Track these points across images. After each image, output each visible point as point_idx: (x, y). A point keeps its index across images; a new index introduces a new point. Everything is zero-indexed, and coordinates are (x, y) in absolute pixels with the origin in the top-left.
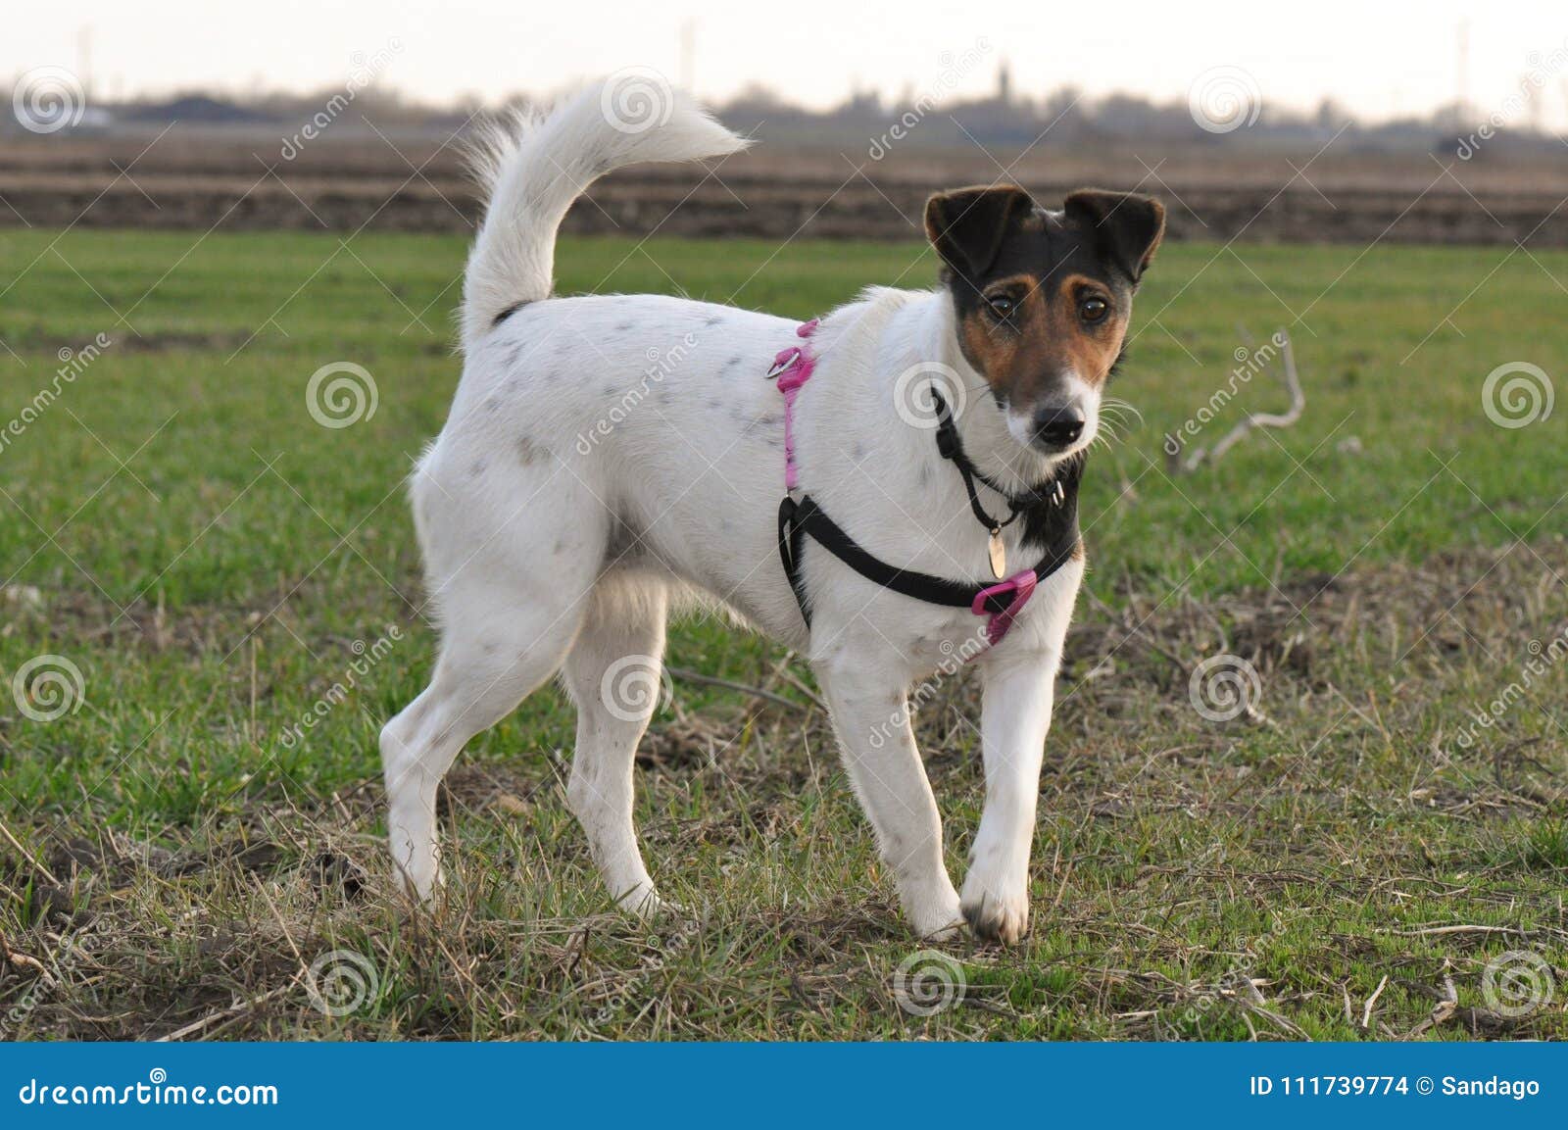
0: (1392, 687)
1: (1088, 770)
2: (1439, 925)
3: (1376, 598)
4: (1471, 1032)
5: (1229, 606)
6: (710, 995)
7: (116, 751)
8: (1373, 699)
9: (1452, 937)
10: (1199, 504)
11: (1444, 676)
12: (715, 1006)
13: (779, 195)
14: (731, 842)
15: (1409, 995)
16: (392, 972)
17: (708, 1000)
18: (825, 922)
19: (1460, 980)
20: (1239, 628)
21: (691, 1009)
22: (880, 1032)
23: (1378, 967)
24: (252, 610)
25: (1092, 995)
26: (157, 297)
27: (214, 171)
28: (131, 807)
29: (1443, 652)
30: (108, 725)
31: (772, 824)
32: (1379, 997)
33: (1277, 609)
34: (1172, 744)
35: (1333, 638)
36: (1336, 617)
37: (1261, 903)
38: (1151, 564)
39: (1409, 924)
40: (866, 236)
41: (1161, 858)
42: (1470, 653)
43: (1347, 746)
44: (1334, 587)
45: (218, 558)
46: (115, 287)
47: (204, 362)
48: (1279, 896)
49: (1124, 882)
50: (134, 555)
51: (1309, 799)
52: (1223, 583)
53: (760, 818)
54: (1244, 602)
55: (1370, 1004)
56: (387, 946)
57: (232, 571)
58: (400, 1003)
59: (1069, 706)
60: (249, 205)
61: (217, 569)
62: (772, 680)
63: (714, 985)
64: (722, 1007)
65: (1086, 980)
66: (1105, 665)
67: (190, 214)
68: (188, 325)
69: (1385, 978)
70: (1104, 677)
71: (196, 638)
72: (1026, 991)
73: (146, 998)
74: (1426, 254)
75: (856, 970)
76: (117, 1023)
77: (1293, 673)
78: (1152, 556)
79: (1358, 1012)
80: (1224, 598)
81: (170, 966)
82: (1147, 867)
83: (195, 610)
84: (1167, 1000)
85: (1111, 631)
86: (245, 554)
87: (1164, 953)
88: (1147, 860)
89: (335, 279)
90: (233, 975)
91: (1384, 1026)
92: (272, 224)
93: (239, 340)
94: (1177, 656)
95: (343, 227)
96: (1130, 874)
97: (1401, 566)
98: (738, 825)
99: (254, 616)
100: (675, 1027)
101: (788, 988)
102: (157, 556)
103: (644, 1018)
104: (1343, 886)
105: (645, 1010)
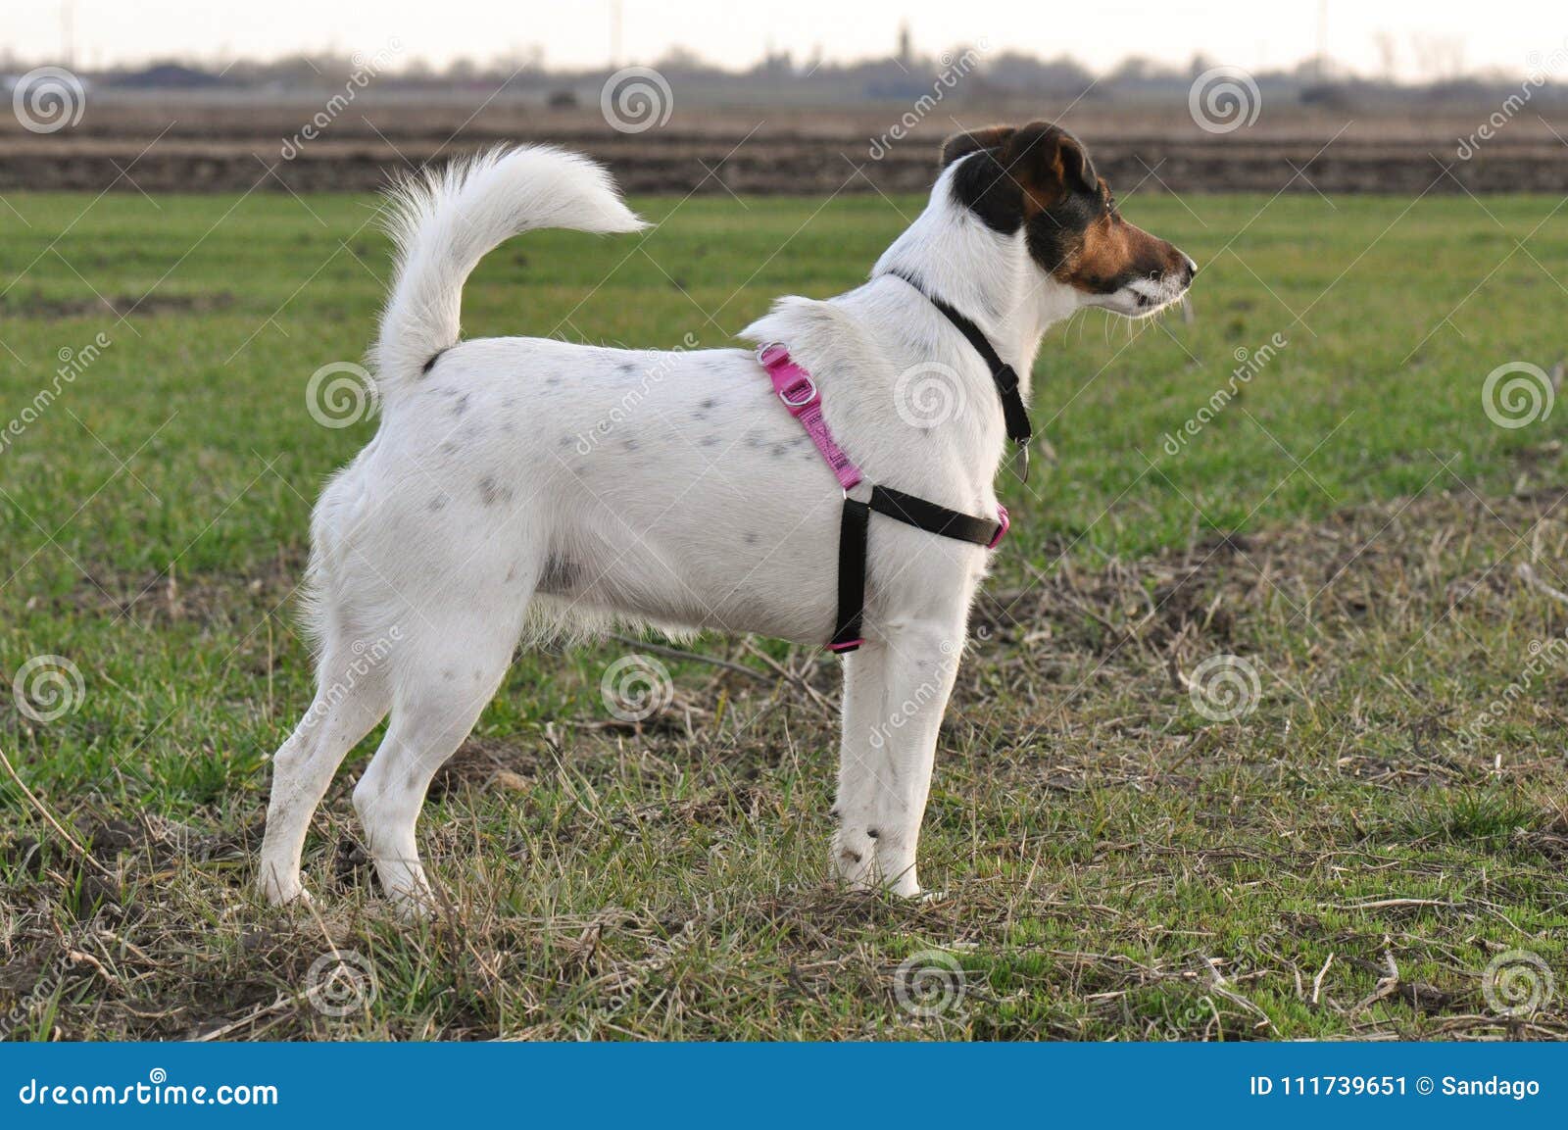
0: (1306, 649)
1: (1040, 743)
2: (1375, 899)
3: (1284, 557)
4: (1412, 1005)
5: (1150, 567)
6: (715, 985)
7: (143, 728)
8: (1291, 661)
9: (1388, 911)
10: (1113, 463)
11: (1355, 637)
12: (718, 994)
13: (704, 151)
14: (718, 821)
15: (1353, 970)
16: (424, 969)
17: (713, 989)
18: (815, 909)
19: (1399, 955)
20: (1163, 590)
21: (698, 998)
22: (873, 1018)
23: (1323, 943)
24: (253, 578)
25: (1064, 978)
26: (142, 258)
27: (188, 135)
28: (162, 786)
29: (1351, 614)
30: (134, 704)
31: (756, 804)
32: (1327, 973)
33: (1194, 569)
34: (1112, 714)
35: (1248, 598)
36: (1249, 577)
37: (1212, 881)
38: (1077, 526)
39: (1348, 899)
40: (786, 191)
41: (1115, 834)
42: (1377, 613)
43: (1274, 714)
44: (1244, 547)
45: (221, 529)
46: (103, 250)
47: (190, 326)
48: (1227, 873)
49: (1082, 859)
50: (143, 525)
51: (1246, 771)
52: (1142, 544)
53: (744, 799)
54: (1163, 563)
55: (1318, 980)
56: (417, 942)
57: (234, 542)
58: (432, 998)
59: (1012, 672)
60: (220, 165)
61: (220, 540)
62: (741, 651)
63: (719, 975)
64: (727, 995)
65: (1059, 964)
66: (1041, 629)
67: (168, 177)
68: (174, 288)
69: (1331, 955)
70: (1041, 640)
71: (206, 609)
72: (1005, 974)
73: (196, 992)
74: (1296, 201)
75: (848, 958)
76: (171, 1018)
77: (1217, 636)
78: (1076, 518)
79: (1308, 987)
80: (1145, 559)
81: (218, 963)
82: (1103, 843)
83: (203, 580)
84: (1134, 981)
85: (1046, 597)
86: (245, 525)
87: (1127, 935)
88: (1102, 836)
89: (304, 240)
90: (276, 973)
91: (1333, 1002)
92: (242, 186)
93: (222, 303)
94: (1108, 621)
95: (307, 188)
96: (1088, 851)
97: (1303, 524)
98: (724, 803)
99: (256, 584)
100: (685, 1016)
101: (785, 975)
102: (164, 525)
103: (656, 1008)
104: (1284, 861)
105: (657, 1000)
